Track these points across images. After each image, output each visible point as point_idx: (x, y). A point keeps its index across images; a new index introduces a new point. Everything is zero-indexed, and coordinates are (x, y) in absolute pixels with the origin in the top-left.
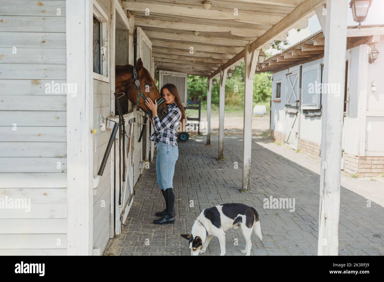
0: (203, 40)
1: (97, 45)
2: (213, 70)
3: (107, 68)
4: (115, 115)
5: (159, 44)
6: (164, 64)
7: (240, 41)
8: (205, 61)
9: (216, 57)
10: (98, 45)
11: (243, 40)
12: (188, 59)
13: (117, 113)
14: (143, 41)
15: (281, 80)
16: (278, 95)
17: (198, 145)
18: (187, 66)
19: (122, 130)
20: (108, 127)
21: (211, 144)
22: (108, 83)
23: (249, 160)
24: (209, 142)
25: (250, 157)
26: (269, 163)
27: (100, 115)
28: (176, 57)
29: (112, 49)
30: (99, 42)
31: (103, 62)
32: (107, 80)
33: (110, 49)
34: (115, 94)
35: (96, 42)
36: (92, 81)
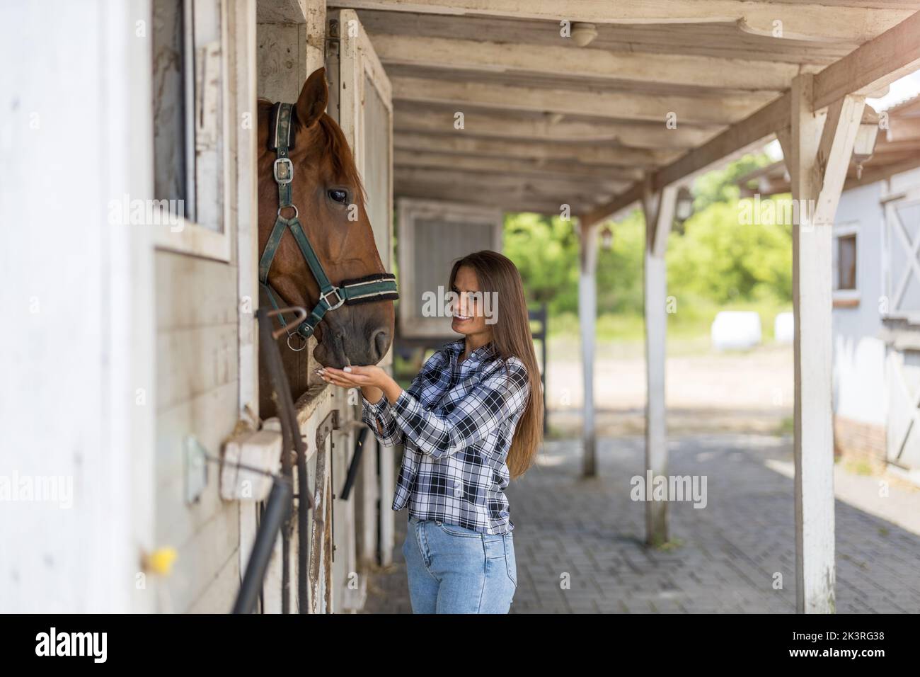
0: (605, 65)
1: (168, 74)
2: (605, 193)
3: (220, 185)
4: (257, 419)
5: (417, 90)
6: (420, 176)
7: (763, 64)
8: (587, 157)
9: (634, 138)
10: (173, 75)
11: (775, 61)
12: (519, 151)
13: (267, 410)
14: (365, 72)
15: (856, 222)
16: (847, 275)
17: (549, 481)
18: (508, 182)
19: (296, 491)
20: (227, 494)
21: (602, 472)
22: (225, 263)
23: (828, 575)
24: (590, 469)
25: (831, 562)
26: (860, 559)
27: (191, 443)
28: (470, 146)
29: (240, 96)
30: (178, 60)
31: (199, 160)
32: (218, 246)
33: (234, 93)
34: (259, 315)
35: (163, 63)
36: (147, 258)
